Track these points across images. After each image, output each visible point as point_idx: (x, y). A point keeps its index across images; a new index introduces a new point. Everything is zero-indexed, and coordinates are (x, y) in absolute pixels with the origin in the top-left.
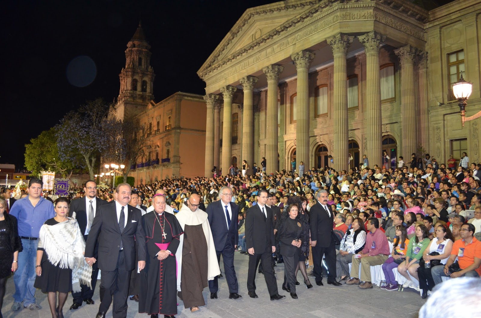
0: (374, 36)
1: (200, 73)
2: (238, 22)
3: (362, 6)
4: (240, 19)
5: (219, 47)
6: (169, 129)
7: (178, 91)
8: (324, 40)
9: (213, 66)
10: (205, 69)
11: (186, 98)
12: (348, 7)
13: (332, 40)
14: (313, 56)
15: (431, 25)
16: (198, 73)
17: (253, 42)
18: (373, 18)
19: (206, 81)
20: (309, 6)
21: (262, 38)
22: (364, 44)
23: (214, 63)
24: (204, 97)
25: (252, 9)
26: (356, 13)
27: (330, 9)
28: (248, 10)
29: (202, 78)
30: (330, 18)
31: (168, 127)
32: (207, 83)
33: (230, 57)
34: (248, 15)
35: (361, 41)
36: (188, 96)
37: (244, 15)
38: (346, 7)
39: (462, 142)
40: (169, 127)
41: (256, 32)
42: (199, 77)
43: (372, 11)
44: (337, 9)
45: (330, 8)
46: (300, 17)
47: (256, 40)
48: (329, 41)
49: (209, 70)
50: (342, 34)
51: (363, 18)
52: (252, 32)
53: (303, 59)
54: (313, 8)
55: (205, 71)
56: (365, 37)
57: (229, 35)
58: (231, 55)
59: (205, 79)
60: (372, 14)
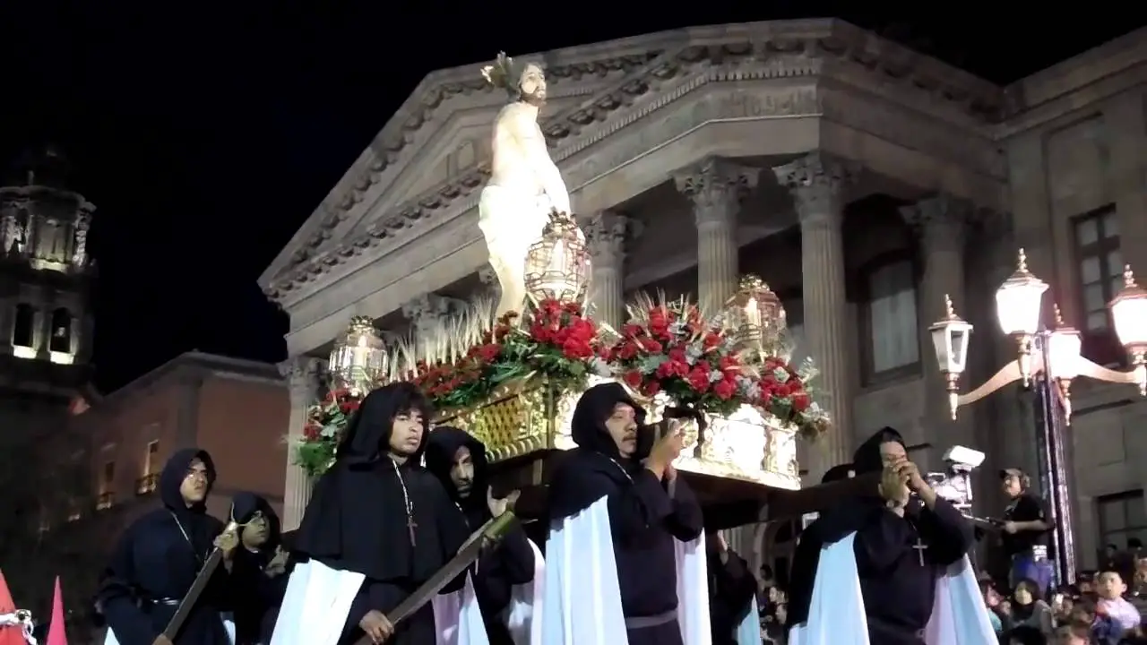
0: (820, 166)
1: (268, 282)
2: (399, 113)
3: (781, 74)
4: (405, 105)
5: (337, 193)
6: (149, 492)
7: (190, 350)
8: (666, 178)
9: (315, 260)
10: (283, 271)
11: (220, 374)
12: (739, 76)
13: (690, 180)
14: (639, 229)
15: (1013, 130)
16: (261, 282)
17: (448, 179)
18: (818, 112)
19: (289, 311)
20: (621, 72)
21: (475, 169)
22: (792, 191)
23: (319, 248)
24: (282, 368)
25: (444, 72)
26: (763, 94)
27: (684, 84)
28: (430, 76)
29: (275, 300)
30: (686, 110)
31: (146, 482)
32: (295, 317)
33: (370, 228)
34: (433, 92)
35: (783, 181)
36: (226, 368)
37: (419, 89)
38: (731, 77)
39: (1132, 502)
40: (150, 484)
41: (460, 148)
42: (265, 297)
43: (812, 88)
44: (703, 82)
45: (684, 79)
46: (594, 104)
47: (457, 172)
48: (680, 181)
49: (299, 274)
50: (720, 162)
51: (785, 110)
52: (444, 149)
53: (607, 239)
54: (630, 77)
55: (286, 276)
56: (792, 170)
57: (368, 156)
58: (375, 222)
59: (287, 301)
60: (814, 97)
